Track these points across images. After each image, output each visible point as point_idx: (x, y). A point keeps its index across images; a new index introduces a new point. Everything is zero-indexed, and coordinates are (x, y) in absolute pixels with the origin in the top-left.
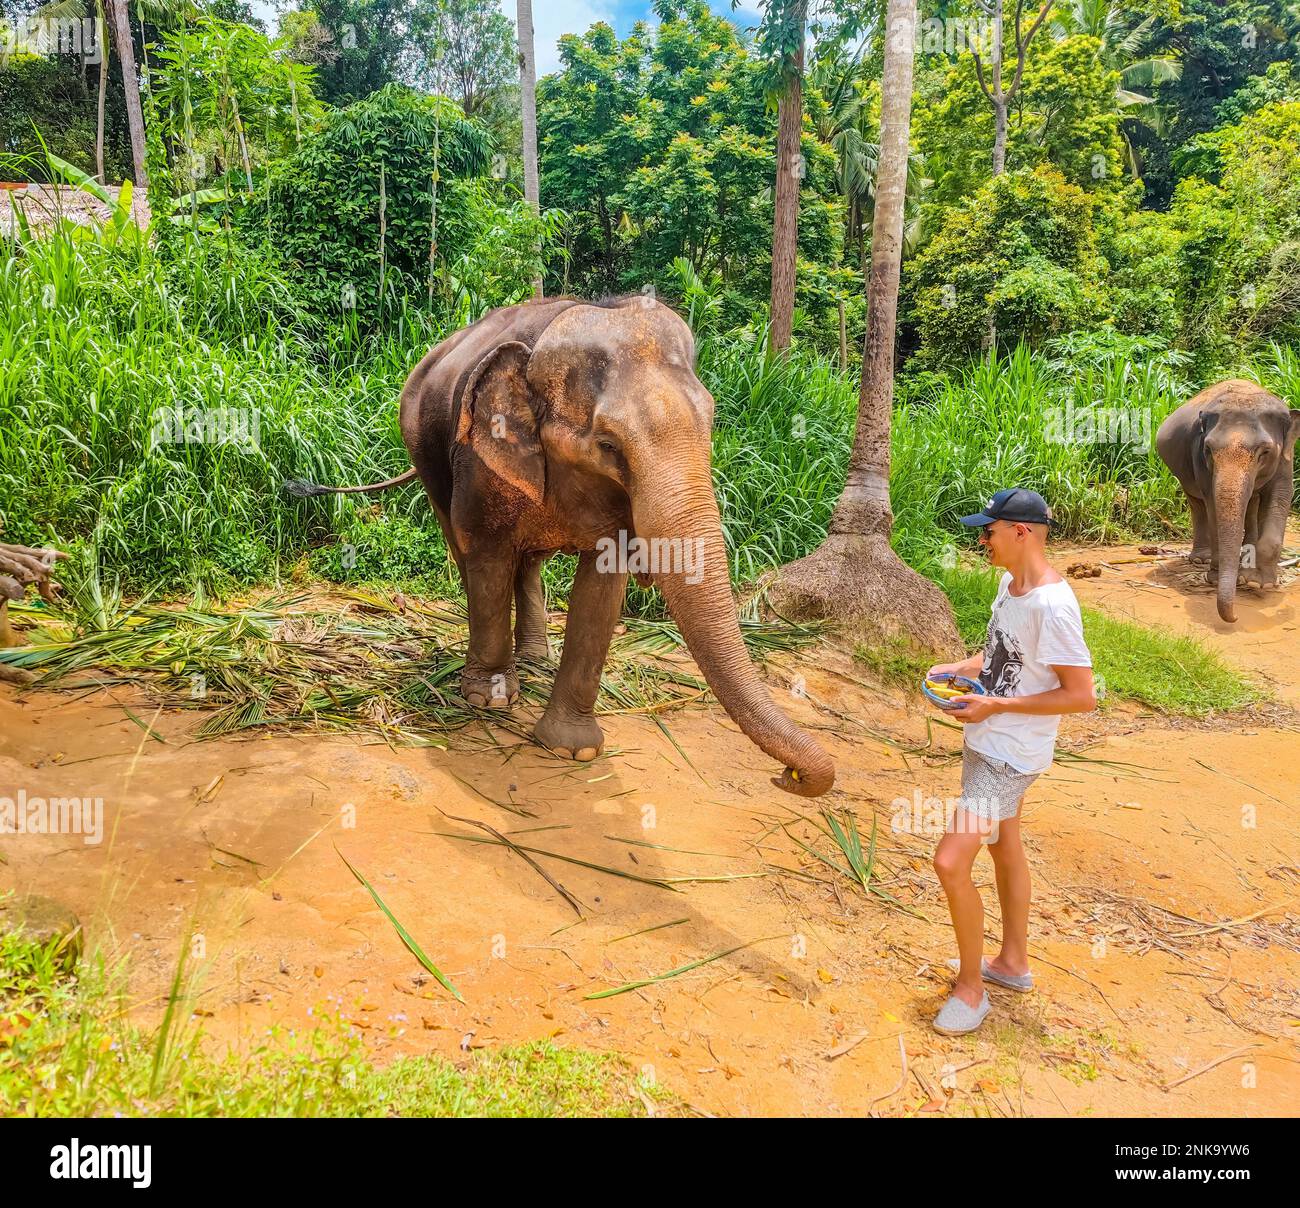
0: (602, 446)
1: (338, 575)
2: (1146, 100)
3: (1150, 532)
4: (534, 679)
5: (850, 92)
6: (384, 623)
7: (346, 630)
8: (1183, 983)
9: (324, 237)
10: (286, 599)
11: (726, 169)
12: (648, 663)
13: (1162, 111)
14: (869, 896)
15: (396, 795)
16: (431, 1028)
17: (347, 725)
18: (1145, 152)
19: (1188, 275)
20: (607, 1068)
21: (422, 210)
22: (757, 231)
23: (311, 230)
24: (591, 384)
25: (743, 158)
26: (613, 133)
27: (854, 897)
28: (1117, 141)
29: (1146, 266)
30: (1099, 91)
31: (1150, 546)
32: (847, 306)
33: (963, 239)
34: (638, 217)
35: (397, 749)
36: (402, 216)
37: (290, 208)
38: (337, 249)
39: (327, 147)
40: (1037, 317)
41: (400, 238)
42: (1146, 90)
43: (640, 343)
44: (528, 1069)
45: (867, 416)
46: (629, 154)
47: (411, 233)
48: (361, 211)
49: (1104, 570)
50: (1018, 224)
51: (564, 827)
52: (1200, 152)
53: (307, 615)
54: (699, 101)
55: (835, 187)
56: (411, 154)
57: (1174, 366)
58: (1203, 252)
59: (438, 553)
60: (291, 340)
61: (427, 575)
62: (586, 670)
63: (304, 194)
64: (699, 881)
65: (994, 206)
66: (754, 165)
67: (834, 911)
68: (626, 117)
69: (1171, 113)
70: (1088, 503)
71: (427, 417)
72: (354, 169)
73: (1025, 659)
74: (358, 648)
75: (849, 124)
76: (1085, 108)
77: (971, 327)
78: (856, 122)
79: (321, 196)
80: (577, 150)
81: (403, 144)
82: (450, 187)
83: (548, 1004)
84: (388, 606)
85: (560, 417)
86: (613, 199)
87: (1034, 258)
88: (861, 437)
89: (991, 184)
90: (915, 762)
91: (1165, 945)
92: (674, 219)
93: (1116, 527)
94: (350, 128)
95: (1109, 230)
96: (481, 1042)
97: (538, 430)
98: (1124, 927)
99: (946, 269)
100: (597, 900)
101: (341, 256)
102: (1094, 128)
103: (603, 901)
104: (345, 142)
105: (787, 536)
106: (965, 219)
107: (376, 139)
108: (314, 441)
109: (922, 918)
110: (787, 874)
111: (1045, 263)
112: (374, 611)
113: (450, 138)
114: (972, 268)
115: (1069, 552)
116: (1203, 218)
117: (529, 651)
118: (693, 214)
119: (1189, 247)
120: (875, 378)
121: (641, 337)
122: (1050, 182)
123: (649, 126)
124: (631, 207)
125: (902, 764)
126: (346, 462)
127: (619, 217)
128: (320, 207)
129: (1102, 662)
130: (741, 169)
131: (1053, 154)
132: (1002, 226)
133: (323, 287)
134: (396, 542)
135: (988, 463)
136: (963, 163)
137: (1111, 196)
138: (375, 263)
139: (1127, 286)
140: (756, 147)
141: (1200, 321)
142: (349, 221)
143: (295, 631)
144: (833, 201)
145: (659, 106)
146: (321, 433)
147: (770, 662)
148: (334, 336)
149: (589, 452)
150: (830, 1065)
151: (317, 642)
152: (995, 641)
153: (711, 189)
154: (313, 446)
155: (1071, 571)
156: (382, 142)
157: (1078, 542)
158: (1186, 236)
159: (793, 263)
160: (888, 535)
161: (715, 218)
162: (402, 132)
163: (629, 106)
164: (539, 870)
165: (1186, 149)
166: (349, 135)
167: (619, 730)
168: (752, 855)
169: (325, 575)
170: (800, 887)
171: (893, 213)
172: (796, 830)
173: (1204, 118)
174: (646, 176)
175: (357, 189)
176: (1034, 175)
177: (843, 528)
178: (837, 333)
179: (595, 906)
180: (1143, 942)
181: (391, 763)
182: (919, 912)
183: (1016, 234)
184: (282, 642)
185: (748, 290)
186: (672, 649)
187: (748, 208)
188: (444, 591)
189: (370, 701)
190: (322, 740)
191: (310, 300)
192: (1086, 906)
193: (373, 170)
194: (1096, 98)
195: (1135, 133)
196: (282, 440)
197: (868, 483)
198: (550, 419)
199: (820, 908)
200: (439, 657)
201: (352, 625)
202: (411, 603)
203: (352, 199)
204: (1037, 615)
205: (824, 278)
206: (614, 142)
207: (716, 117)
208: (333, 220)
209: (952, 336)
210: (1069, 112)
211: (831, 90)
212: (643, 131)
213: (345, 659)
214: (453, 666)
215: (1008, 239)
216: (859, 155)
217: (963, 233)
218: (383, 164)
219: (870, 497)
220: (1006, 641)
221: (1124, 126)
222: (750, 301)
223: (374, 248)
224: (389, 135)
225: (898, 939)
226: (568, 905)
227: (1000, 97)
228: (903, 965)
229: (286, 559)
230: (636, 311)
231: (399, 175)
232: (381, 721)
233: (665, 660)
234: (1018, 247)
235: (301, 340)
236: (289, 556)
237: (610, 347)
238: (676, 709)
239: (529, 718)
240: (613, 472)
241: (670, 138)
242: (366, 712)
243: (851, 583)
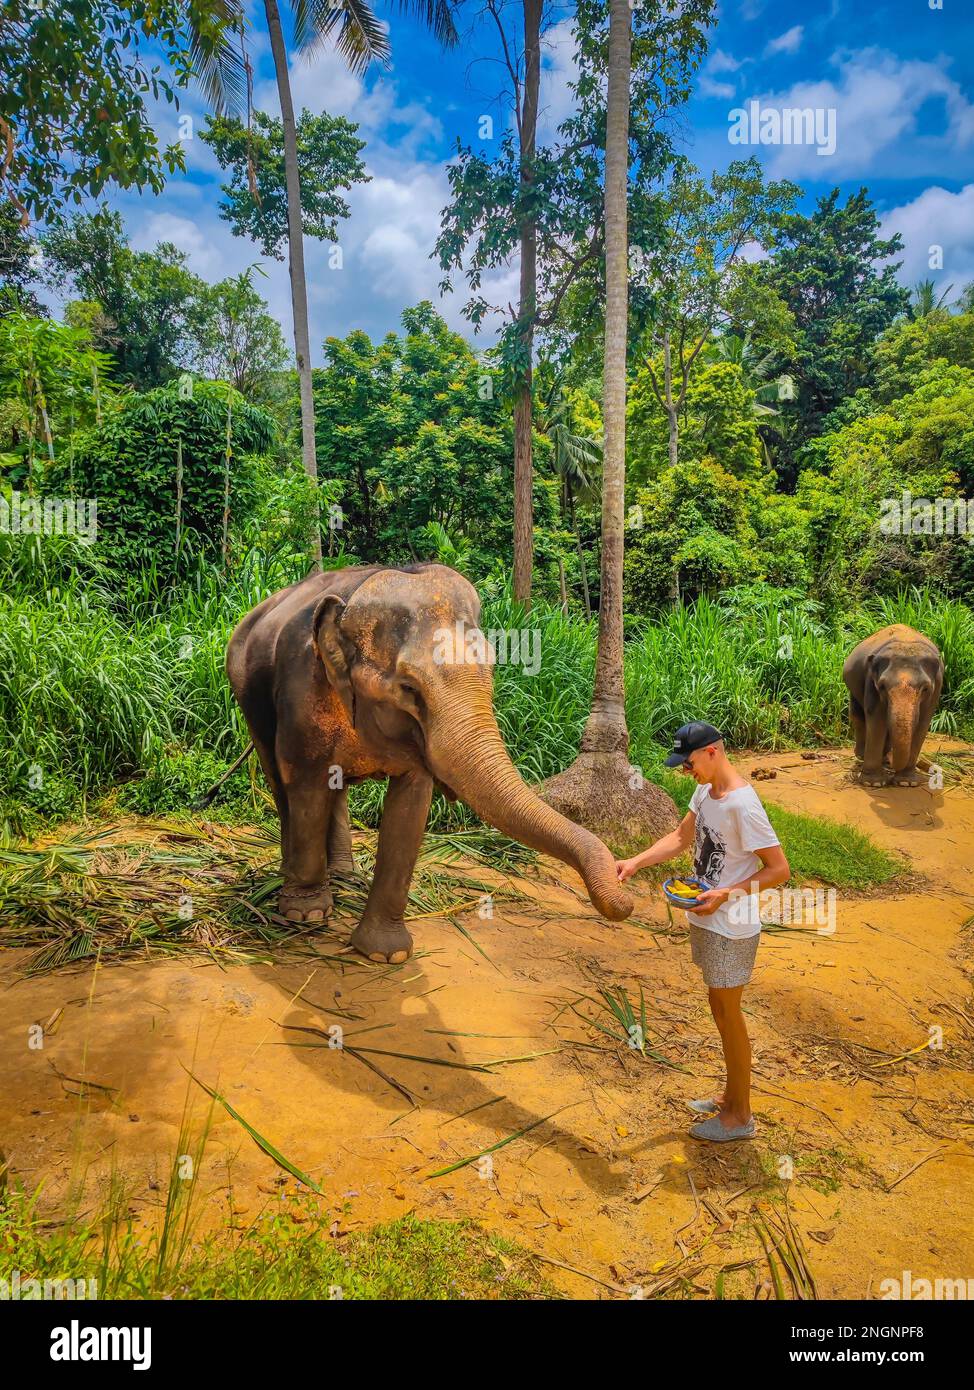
0: (404, 687)
1: (145, 808)
2: (773, 412)
3: (808, 742)
4: (346, 893)
5: (559, 397)
6: (193, 850)
7: (158, 860)
8: (886, 1104)
9: (123, 501)
10: (94, 833)
11: (465, 451)
12: (440, 872)
13: (785, 420)
14: (646, 1059)
15: (233, 1012)
16: (300, 1222)
17: (176, 949)
18: (775, 450)
19: (815, 544)
20: (464, 1234)
21: (217, 481)
22: (492, 501)
23: (111, 495)
24: (395, 636)
25: (479, 443)
26: (371, 419)
27: (634, 1061)
28: (757, 442)
29: (782, 534)
30: (741, 404)
31: (809, 752)
32: (565, 562)
33: (652, 513)
34: (394, 487)
35: (227, 968)
36: (196, 484)
37: (90, 475)
38: (136, 511)
39: (127, 425)
40: (710, 573)
41: (196, 503)
42: (774, 405)
43: (437, 604)
44: (399, 1243)
45: (605, 657)
46: (386, 437)
47: (205, 499)
48: (160, 479)
49: (778, 773)
50: (692, 502)
51: (389, 1025)
52: (814, 452)
53: (117, 847)
54: (441, 397)
55: (551, 467)
56: (205, 433)
57: (810, 612)
58: (824, 526)
59: (242, 782)
60: (93, 592)
61: (233, 803)
62: (398, 881)
63: (105, 464)
64: (509, 1062)
65: (674, 488)
66: (486, 449)
67: (621, 1076)
68: (382, 406)
69: (792, 422)
70: (761, 720)
71: (253, 663)
72: (152, 443)
73: (727, 849)
74: (173, 876)
75: (559, 420)
76: (732, 416)
77: (662, 581)
78: (564, 419)
79: (121, 465)
80: (341, 431)
81: (199, 424)
82: (239, 462)
83: (398, 1186)
84: (196, 834)
85: (369, 660)
86: (371, 472)
87: (705, 528)
88: (601, 673)
89: (671, 472)
90: (663, 941)
91: (868, 1075)
92: (424, 489)
93: (783, 738)
94: (149, 410)
95: (755, 507)
96: (347, 1228)
97: (349, 671)
98: (836, 1063)
99: (641, 536)
100: (426, 1088)
101: (140, 518)
102: (739, 431)
103: (431, 1088)
104: (145, 420)
105: (545, 754)
106: (652, 498)
107: (173, 419)
108: (122, 684)
109: (689, 1073)
110: (580, 1047)
111: (714, 533)
112: (184, 839)
113: (241, 422)
114: (660, 535)
115: (750, 759)
116: (822, 502)
117: (336, 867)
118: (440, 486)
119: (814, 523)
120: (609, 626)
121: (437, 598)
122: (711, 471)
123: (401, 415)
124: (387, 479)
125: (653, 942)
126: (153, 703)
127: (375, 485)
128: (120, 475)
129: (790, 848)
130: (478, 451)
131: (710, 450)
132: (680, 504)
133: (122, 544)
134: (203, 775)
135: (687, 690)
136: (646, 452)
137: (755, 482)
138: (172, 526)
139: (771, 550)
140: (489, 434)
141: (826, 577)
142: (147, 488)
143: (109, 863)
144: (550, 478)
145: (408, 399)
146: (128, 677)
147: (541, 863)
148: (133, 589)
149: (392, 691)
150: (638, 1206)
151: (133, 873)
152: (703, 836)
153: (454, 466)
154: (120, 688)
155: (754, 774)
156: (179, 422)
157: (757, 751)
158: (811, 514)
159: (530, 531)
160: (626, 752)
161: (457, 489)
162: (197, 415)
163: (384, 398)
164: (371, 1067)
165: (804, 449)
166: (148, 415)
167: (424, 932)
168: (550, 1033)
169: (133, 808)
170: (592, 1058)
171: (617, 500)
172: (582, 1008)
173: (815, 426)
174: (400, 454)
175: (156, 460)
176: (701, 466)
177: (591, 748)
178: (558, 583)
179: (425, 1094)
180: (852, 1074)
181: (225, 983)
182: (687, 1067)
183: (691, 510)
184: (98, 876)
185: (487, 547)
186: (457, 858)
187: (484, 482)
188: (249, 817)
189: (196, 925)
190: (153, 966)
191: (109, 556)
192: (808, 1049)
193: (171, 445)
194: (740, 409)
195: (769, 437)
196: (89, 686)
197: (608, 710)
198: (360, 661)
199: (607, 1073)
200: (253, 880)
201: (165, 855)
202: (218, 830)
203: (150, 469)
204: (734, 813)
205: (547, 539)
206: (371, 426)
207: (455, 410)
208: (133, 487)
209: (648, 589)
210: (720, 418)
211: (544, 394)
212: (396, 418)
213: (163, 887)
214: (269, 886)
215: (686, 513)
216: (568, 445)
217: (651, 508)
218: (180, 441)
219: (611, 722)
220: (712, 835)
221: (760, 430)
222: (488, 557)
223: (171, 512)
224: (185, 417)
225: (675, 1093)
226: (401, 1096)
227: (671, 406)
228: (680, 1115)
229: (93, 795)
230: (434, 577)
231: (194, 451)
232: (209, 943)
233: (454, 868)
234: (693, 520)
235: (104, 592)
236: (96, 792)
237: (412, 607)
238: (469, 911)
239: (343, 929)
240: (411, 708)
241: (418, 424)
242: (192, 935)
243: (600, 792)
